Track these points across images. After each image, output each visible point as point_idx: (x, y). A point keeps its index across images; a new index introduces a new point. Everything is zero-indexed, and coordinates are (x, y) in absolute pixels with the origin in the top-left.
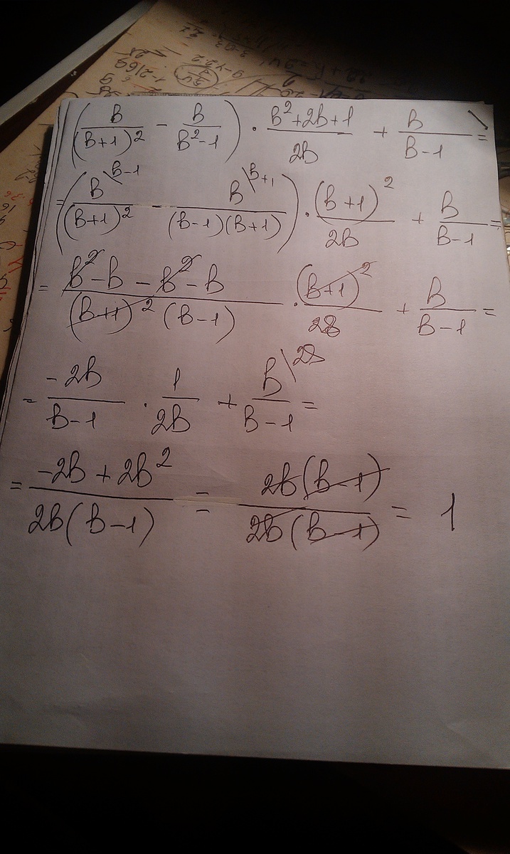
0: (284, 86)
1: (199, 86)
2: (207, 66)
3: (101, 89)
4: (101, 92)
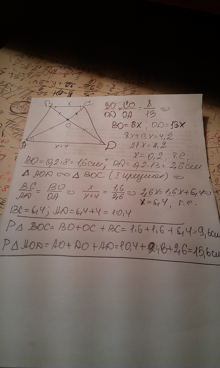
0: (39, 90)
1: (3, 93)
2: (6, 85)
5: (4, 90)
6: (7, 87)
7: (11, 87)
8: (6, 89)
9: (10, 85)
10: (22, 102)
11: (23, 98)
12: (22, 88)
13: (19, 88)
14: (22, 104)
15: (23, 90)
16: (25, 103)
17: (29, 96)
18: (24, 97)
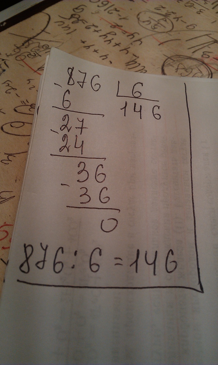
1: (156, 30)
2: (166, 15)
3: (72, 15)
4: (71, 18)
5: (159, 25)
6: (167, 20)
7: (174, 21)
8: (162, 22)
9: (173, 16)
10: (190, 58)
11: (193, 50)
12: (196, 28)
13: (190, 27)
14: (189, 63)
15: (197, 34)
16: (195, 63)
17: (206, 49)
18: (197, 48)
